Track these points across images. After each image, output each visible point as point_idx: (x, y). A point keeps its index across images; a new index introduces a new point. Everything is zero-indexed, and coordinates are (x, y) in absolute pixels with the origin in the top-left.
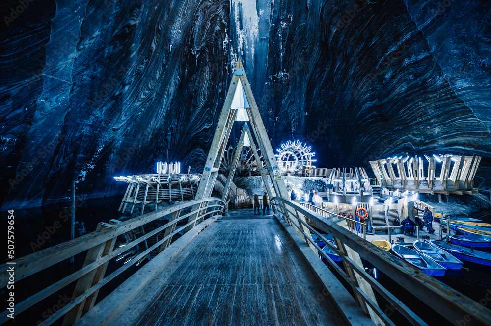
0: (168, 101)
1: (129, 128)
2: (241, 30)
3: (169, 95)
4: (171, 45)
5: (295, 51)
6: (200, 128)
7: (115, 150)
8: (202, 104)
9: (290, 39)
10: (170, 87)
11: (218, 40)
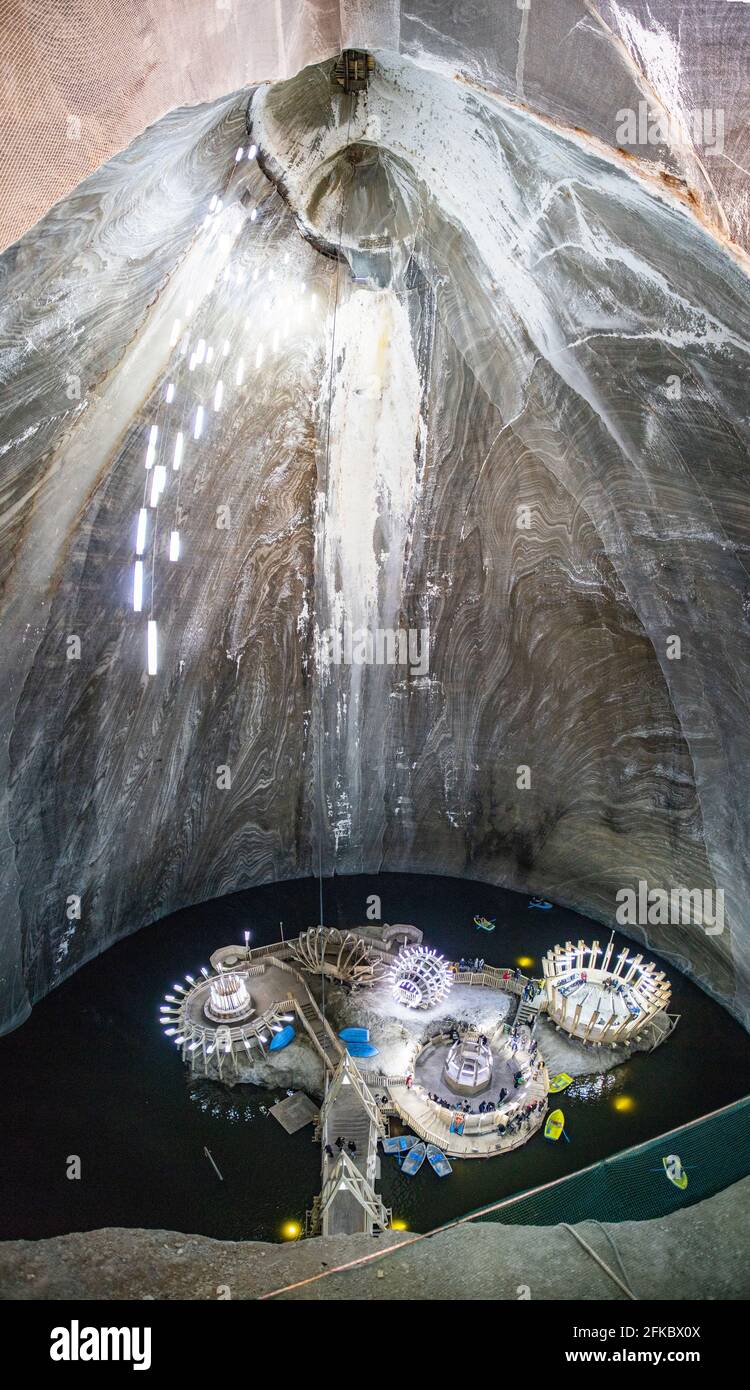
0: (178, 764)
1: (114, 848)
2: (337, 591)
3: (179, 751)
4: (182, 662)
5: (459, 642)
6: (252, 787)
7: (99, 891)
8: (251, 744)
9: (448, 618)
10: (181, 738)
11: (286, 617)
